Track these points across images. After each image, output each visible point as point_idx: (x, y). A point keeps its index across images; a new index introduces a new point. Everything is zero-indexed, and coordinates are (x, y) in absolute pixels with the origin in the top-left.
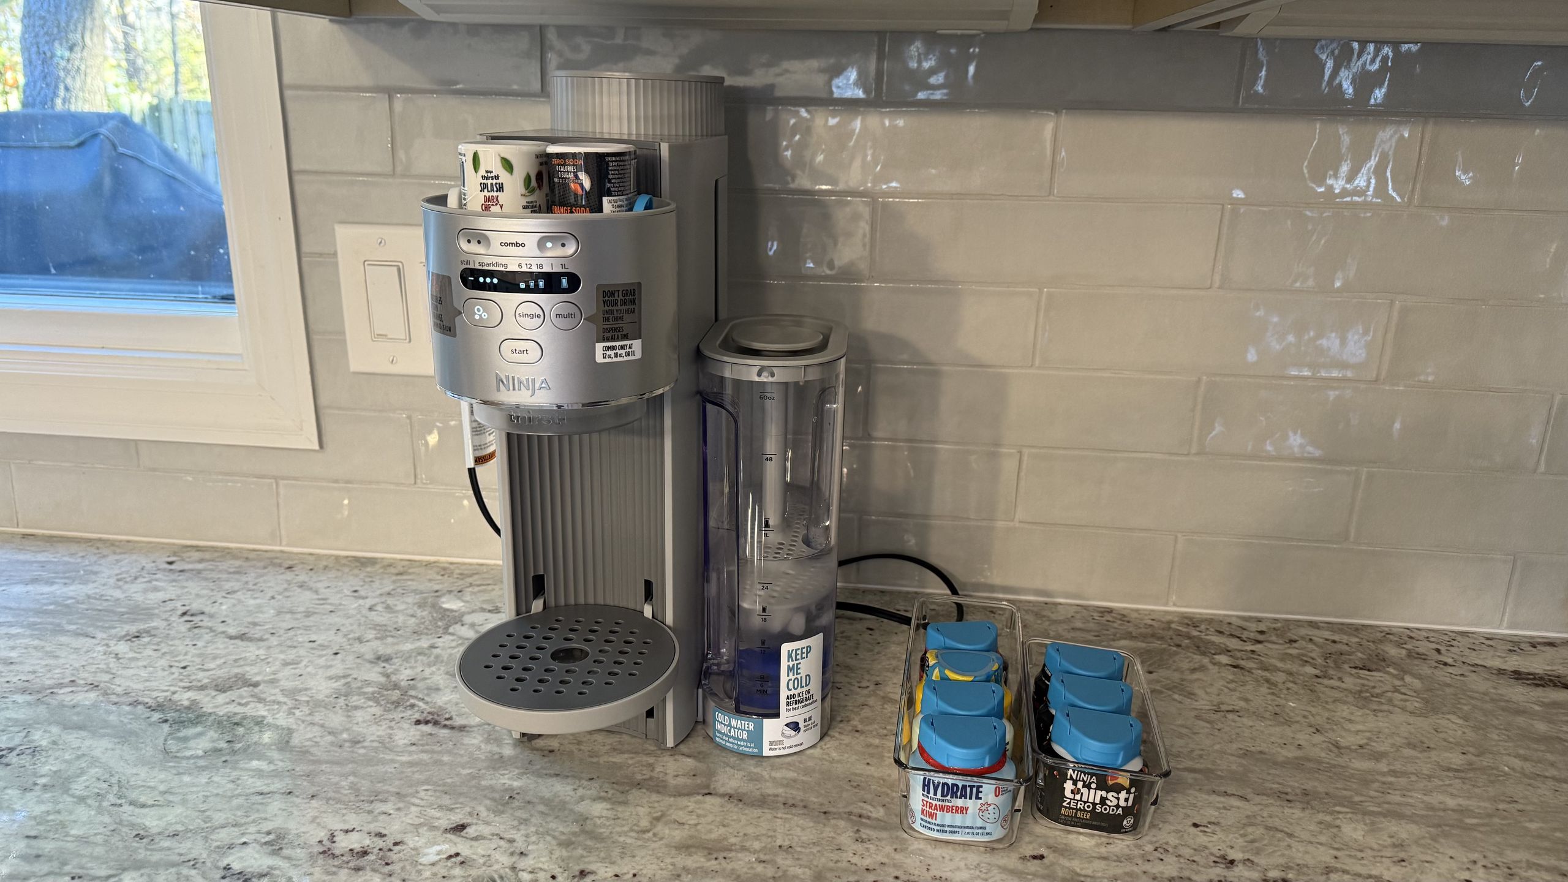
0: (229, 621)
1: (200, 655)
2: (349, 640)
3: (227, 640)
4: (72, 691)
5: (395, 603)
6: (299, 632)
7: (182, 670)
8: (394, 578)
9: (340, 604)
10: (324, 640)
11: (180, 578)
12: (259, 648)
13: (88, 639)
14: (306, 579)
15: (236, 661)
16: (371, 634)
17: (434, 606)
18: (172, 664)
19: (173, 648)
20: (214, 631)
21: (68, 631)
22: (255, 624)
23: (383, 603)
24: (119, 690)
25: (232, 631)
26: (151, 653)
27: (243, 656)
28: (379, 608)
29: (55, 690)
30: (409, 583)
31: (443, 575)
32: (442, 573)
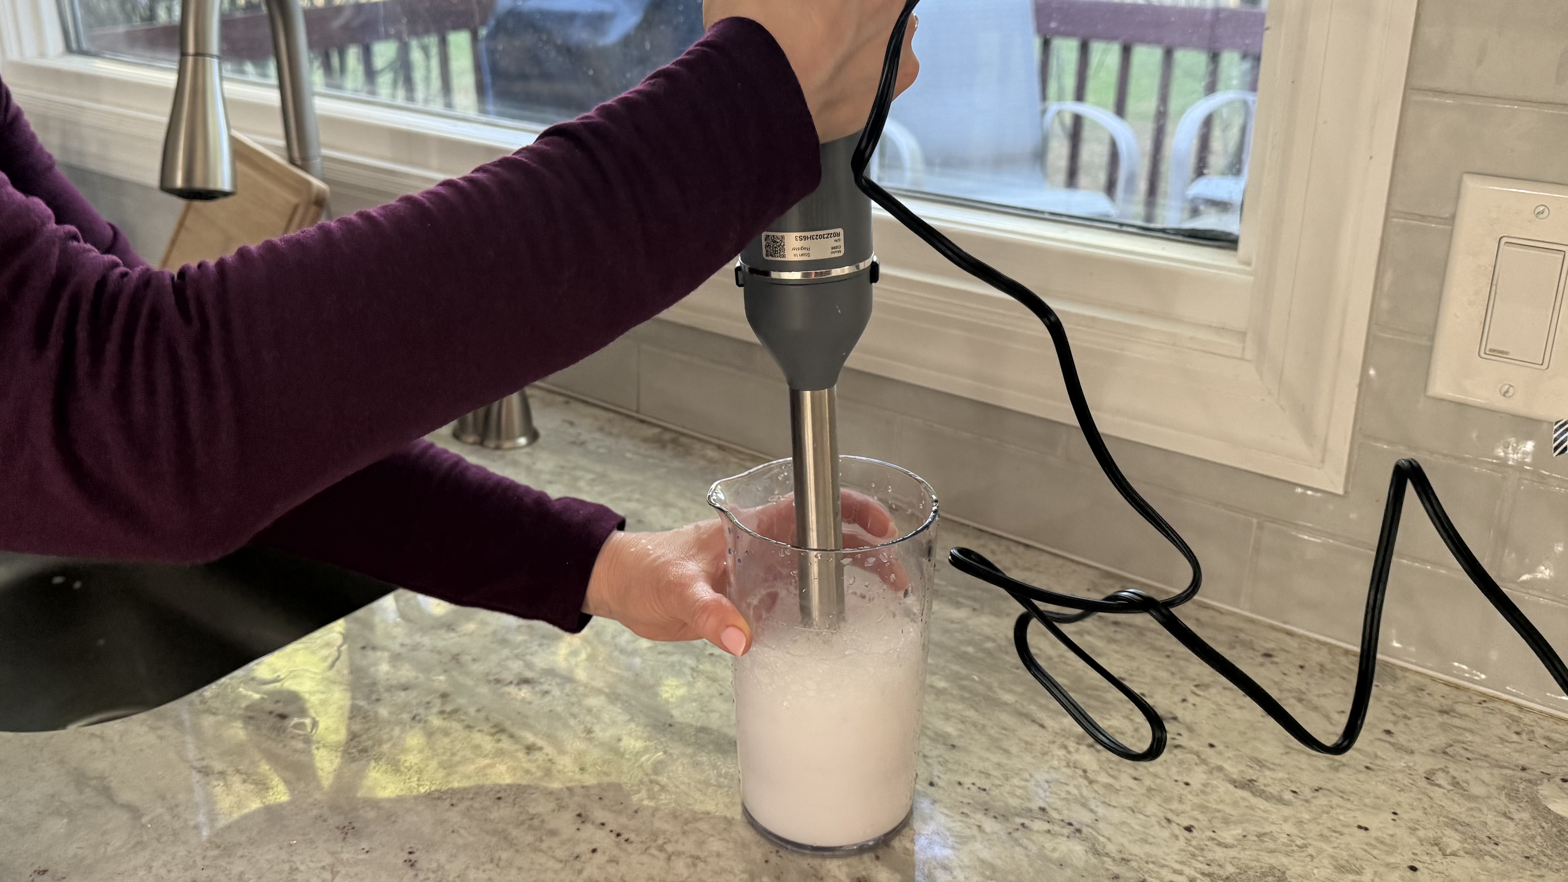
0: (1220, 747)
1: (1203, 809)
2: (1421, 841)
3: (1231, 787)
4: (1049, 831)
5: (1468, 777)
6: (1336, 800)
7: (1186, 833)
8: (1440, 719)
9: (1376, 756)
10: (1379, 829)
11: (1119, 636)
12: (1286, 819)
13: (1035, 728)
14: (1303, 688)
15: (1260, 836)
16: (1453, 841)
17: (1535, 803)
18: (1170, 816)
19: (1158, 781)
20: (1204, 762)
21: (1005, 704)
22: (1261, 764)
23: (1445, 770)
24: (1111, 848)
25: (1233, 769)
26: (1132, 783)
27: (1268, 829)
28: (1441, 778)
29: (1027, 822)
30: (1469, 737)
31: (1518, 733)
32: (1515, 728)
